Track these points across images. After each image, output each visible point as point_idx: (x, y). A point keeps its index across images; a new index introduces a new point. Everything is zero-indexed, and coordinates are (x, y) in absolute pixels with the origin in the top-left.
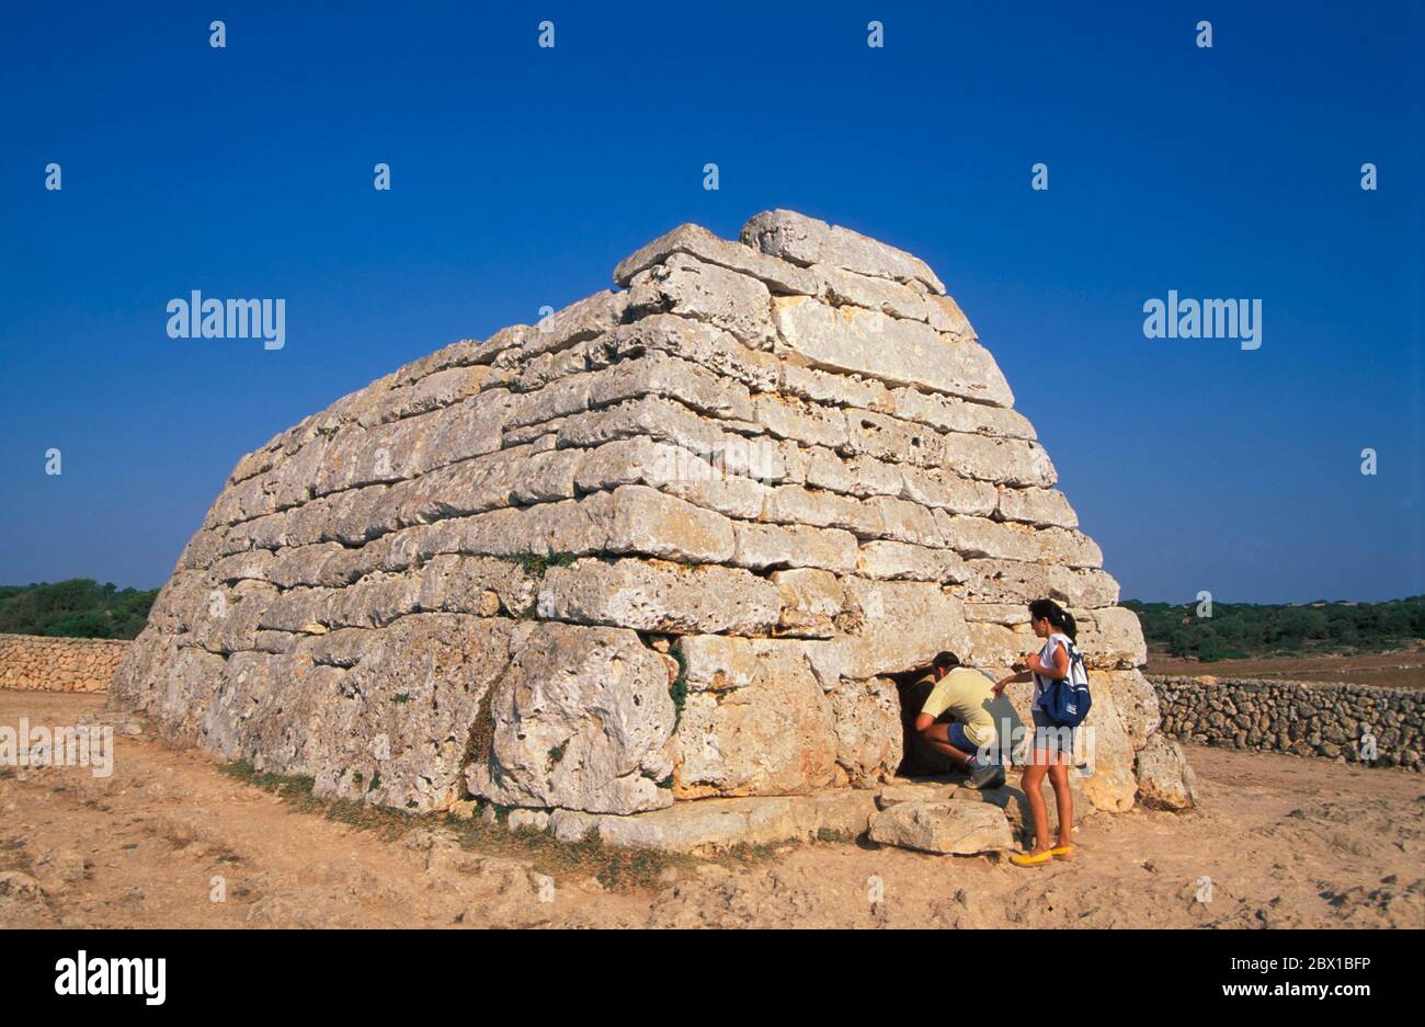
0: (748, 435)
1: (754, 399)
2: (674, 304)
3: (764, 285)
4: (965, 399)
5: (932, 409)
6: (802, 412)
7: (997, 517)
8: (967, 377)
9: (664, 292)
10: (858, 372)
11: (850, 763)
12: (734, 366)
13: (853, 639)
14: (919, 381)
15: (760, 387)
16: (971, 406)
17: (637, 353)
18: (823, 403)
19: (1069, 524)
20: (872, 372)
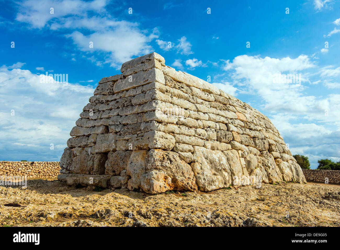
4: (143, 86)
10: (121, 91)
14: (133, 86)
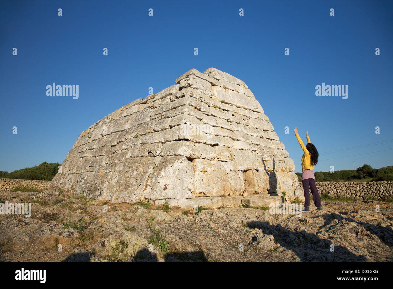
0: (208, 115)
1: (209, 108)
2: (191, 85)
3: (210, 83)
4: (254, 111)
5: (247, 113)
6: (219, 111)
7: (262, 137)
8: (254, 106)
9: (189, 83)
10: (231, 104)
11: (233, 190)
12: (204, 100)
13: (233, 162)
14: (244, 106)
15: (210, 105)
16: (255, 113)
17: (183, 96)
18: (224, 110)
19: (277, 139)
20: (234, 104)
